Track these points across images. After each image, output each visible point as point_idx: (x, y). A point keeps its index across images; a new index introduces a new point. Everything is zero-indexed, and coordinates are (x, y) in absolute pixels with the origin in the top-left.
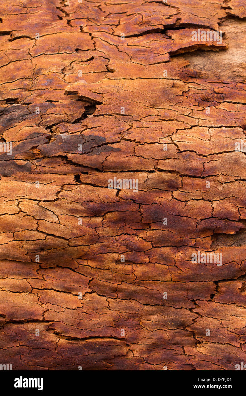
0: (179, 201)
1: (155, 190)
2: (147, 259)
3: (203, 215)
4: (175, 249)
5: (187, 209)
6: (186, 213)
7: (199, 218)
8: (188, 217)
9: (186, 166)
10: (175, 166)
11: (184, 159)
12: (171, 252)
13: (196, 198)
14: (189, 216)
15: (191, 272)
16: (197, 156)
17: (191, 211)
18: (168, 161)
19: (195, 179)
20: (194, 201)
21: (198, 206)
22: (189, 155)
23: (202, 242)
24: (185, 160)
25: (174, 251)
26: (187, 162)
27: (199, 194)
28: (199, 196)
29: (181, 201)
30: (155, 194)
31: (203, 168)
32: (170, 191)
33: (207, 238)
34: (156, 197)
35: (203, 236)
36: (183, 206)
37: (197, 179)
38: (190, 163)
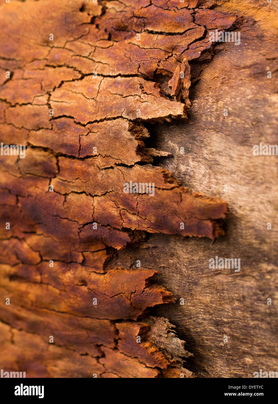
0: (58, 194)
1: (29, 175)
2: (38, 278)
3: (85, 217)
4: (64, 266)
5: (67, 208)
6: (66, 212)
7: (81, 222)
8: (67, 219)
9: (61, 142)
10: (47, 141)
11: (59, 129)
12: (59, 270)
13: (76, 191)
14: (70, 218)
15: (83, 303)
16: (74, 125)
17: (71, 211)
18: (40, 132)
19: (73, 161)
20: (75, 195)
21: (79, 203)
22: (65, 123)
23: (92, 258)
24: (59, 132)
25: (63, 269)
26: (62, 135)
27: (80, 185)
28: (79, 187)
29: (60, 193)
30: (30, 182)
31: (78, 144)
32: (47, 178)
33: (100, 253)
34: (31, 186)
35: (93, 249)
36: (62, 202)
37: (76, 160)
38: (65, 136)
